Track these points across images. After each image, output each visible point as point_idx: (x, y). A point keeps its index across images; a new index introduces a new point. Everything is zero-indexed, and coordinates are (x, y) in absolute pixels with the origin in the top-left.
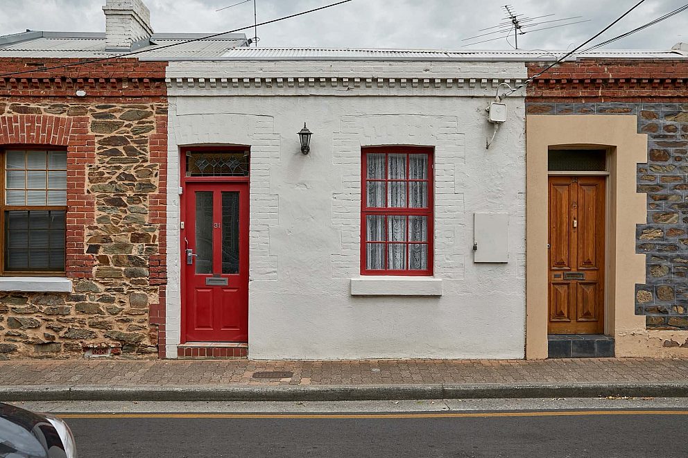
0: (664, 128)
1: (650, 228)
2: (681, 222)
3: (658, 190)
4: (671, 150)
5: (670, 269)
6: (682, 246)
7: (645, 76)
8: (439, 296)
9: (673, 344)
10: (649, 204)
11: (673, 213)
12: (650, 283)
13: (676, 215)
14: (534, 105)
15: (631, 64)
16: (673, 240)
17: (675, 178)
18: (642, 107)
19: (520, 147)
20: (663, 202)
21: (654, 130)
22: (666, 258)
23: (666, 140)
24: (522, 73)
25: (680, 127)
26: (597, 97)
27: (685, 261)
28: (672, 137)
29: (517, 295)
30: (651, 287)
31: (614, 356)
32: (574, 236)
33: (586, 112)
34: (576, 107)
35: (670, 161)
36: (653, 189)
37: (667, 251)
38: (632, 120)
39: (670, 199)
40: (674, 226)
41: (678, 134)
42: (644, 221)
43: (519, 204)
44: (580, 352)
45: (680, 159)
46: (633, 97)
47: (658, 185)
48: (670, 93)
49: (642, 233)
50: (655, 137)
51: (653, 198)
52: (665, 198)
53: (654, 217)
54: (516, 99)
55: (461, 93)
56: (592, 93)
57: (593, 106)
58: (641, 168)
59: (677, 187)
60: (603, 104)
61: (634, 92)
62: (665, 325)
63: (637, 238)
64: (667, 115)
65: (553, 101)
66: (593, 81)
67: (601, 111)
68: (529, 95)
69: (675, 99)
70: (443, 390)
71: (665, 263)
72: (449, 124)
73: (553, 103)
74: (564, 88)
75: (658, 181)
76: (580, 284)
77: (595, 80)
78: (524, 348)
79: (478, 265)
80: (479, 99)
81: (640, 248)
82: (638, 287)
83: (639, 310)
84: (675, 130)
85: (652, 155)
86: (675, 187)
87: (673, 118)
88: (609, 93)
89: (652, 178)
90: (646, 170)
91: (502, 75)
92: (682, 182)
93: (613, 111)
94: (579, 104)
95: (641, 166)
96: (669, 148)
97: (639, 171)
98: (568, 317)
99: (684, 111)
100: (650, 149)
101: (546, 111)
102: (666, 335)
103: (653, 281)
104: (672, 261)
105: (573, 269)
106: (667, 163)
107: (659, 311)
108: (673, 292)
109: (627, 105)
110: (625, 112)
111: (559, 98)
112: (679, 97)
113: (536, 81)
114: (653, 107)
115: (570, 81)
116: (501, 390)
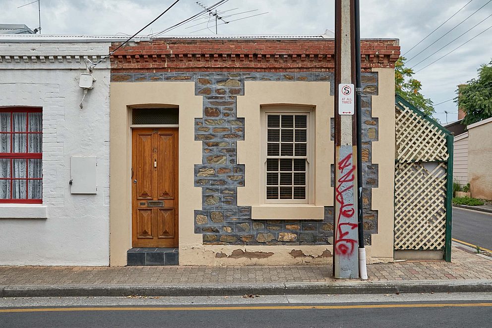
0: (216, 91)
1: (205, 167)
2: (228, 163)
3: (211, 139)
4: (221, 108)
5: (220, 199)
6: (229, 180)
7: (198, 52)
8: (45, 219)
9: (222, 255)
10: (204, 149)
11: (223, 156)
12: (205, 209)
13: (224, 158)
14: (117, 75)
15: (191, 43)
16: (222, 176)
17: (224, 129)
18: (198, 75)
19: (106, 106)
20: (215, 147)
21: (208, 92)
22: (217, 190)
23: (217, 100)
24: (105, 50)
25: (228, 91)
26: (164, 68)
27: (232, 193)
28: (222, 98)
29: (103, 218)
30: (206, 212)
31: (178, 264)
32: (155, 173)
33: (156, 80)
34: (149, 76)
35: (221, 116)
36: (207, 138)
37: (218, 185)
38: (191, 85)
39: (220, 145)
40: (223, 166)
41: (226, 96)
42: (200, 162)
43: (105, 150)
44: (152, 261)
45: (228, 115)
46: (192, 68)
47: (210, 134)
48: (219, 64)
49: (199, 171)
50: (209, 98)
51: (208, 144)
52: (217, 145)
53: (208, 159)
54: (104, 71)
55: (62, 66)
56: (160, 65)
57: (162, 75)
58: (198, 122)
59: (226, 136)
60: (169, 74)
61: (192, 64)
62: (218, 241)
63: (196, 176)
64: (219, 82)
65: (132, 72)
66: (159, 56)
67: (168, 79)
68: (112, 67)
69: (224, 69)
70: (3, 290)
71: (216, 194)
72: (53, 90)
73: (132, 73)
74: (139, 62)
75: (211, 132)
76: (160, 210)
77: (160, 55)
78: (109, 258)
79: (74, 195)
80: (76, 71)
81: (198, 183)
82: (197, 213)
83: (197, 230)
84: (224, 93)
85: (207, 112)
86: (224, 136)
87: (223, 83)
88: (173, 65)
89: (207, 130)
90: (202, 123)
91: (90, 53)
92: (229, 133)
93: (176, 79)
94: (151, 74)
95: (198, 120)
96: (219, 107)
97: (197, 124)
98: (152, 235)
99: (231, 78)
100: (205, 107)
101: (127, 79)
102: (217, 248)
103: (208, 208)
104: (222, 193)
105: (154, 199)
106: (217, 118)
107: (213, 231)
108: (223, 216)
109: (188, 74)
110: (186, 79)
111: (136, 69)
112: (226, 68)
113: (116, 57)
114: (208, 76)
115: (142, 56)
116: (48, 290)
